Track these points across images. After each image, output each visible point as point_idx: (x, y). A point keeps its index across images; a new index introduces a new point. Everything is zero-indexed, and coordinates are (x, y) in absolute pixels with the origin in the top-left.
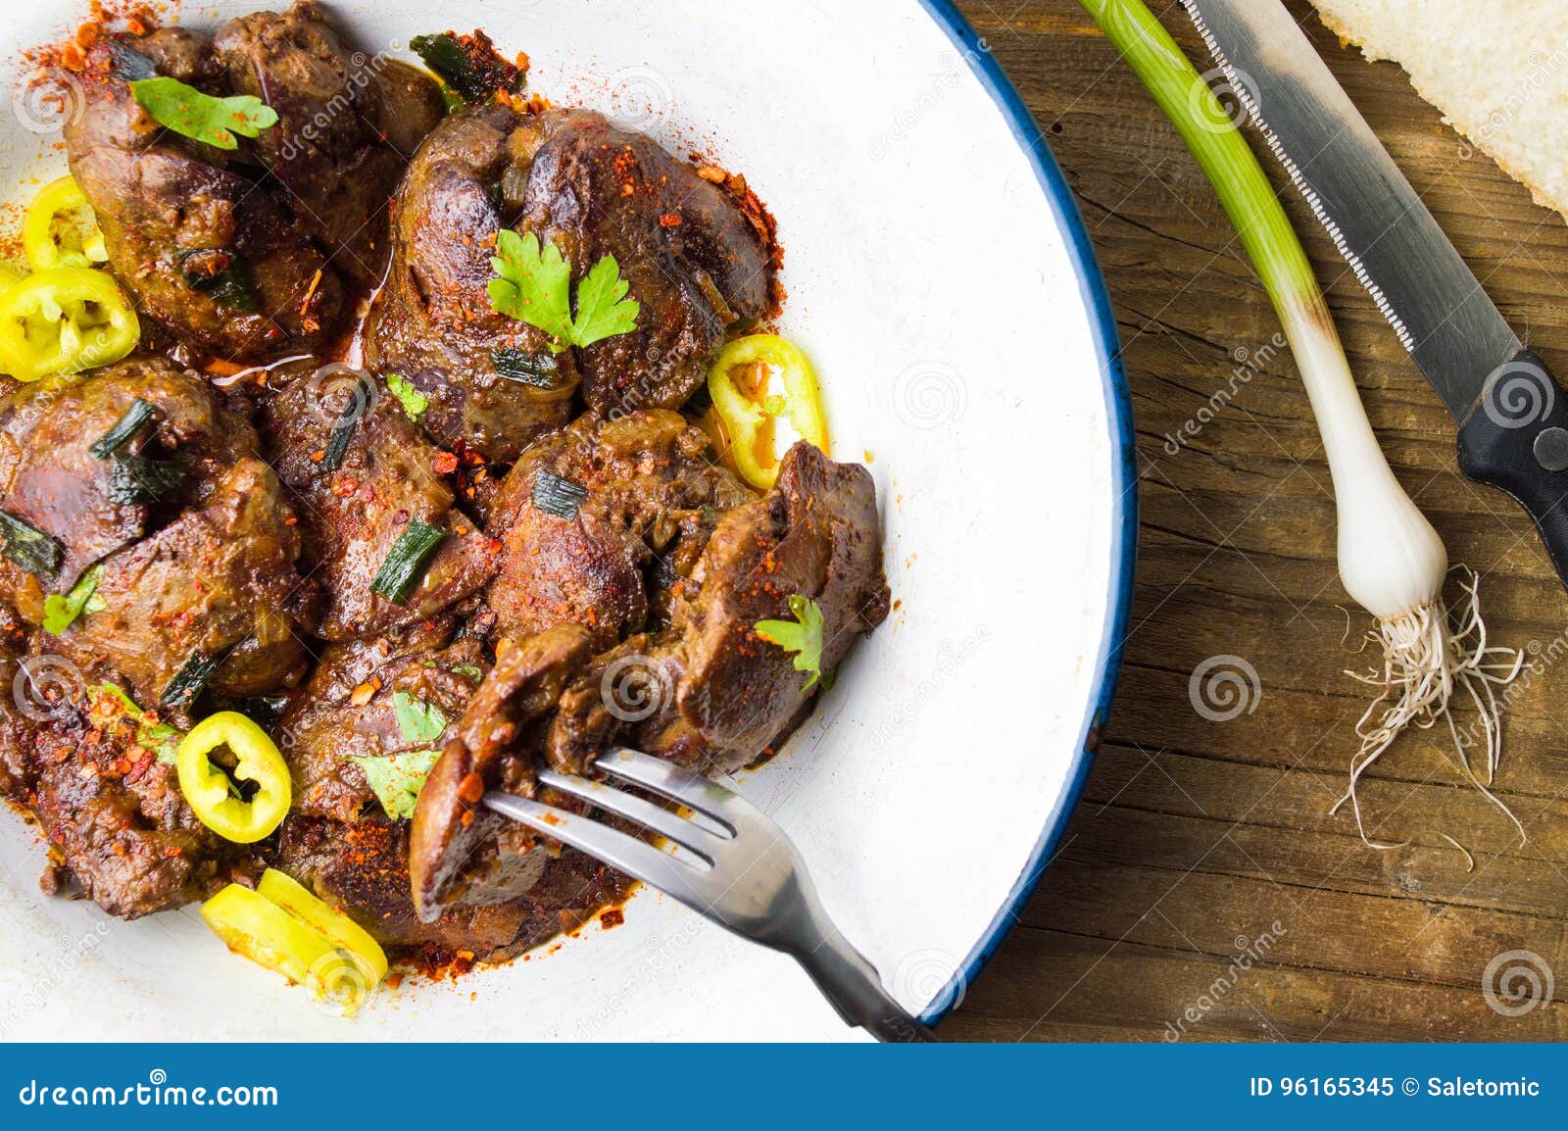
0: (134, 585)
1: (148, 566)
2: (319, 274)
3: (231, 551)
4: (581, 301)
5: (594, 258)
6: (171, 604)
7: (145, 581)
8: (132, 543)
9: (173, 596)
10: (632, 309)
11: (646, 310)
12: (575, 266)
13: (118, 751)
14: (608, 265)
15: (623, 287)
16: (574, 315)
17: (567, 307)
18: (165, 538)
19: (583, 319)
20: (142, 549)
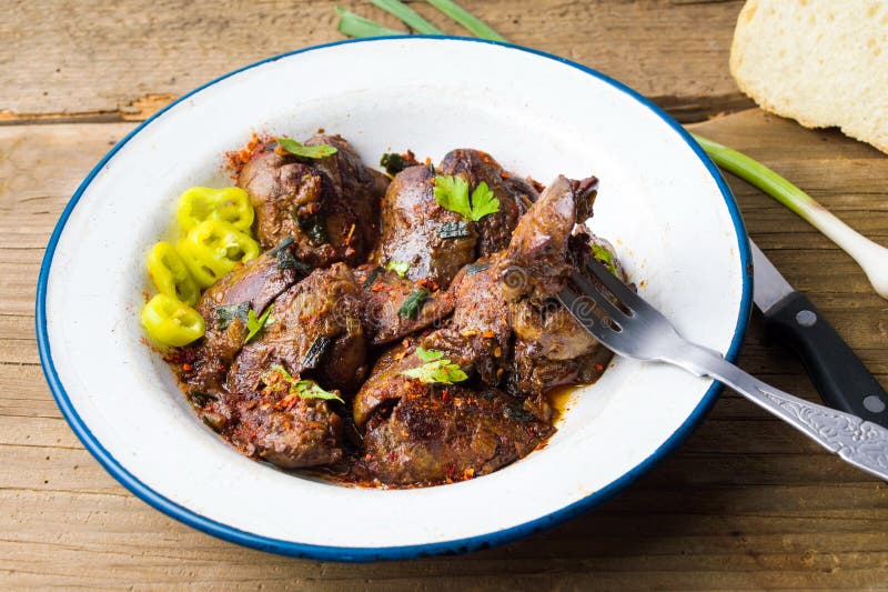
0: (290, 305)
1: (296, 296)
2: (354, 226)
3: (335, 285)
4: (473, 202)
5: (478, 183)
6: (307, 312)
7: (295, 304)
8: (289, 286)
9: (308, 309)
10: (496, 202)
11: (503, 204)
12: (470, 186)
13: (280, 398)
14: (483, 186)
15: (491, 194)
16: (472, 207)
17: (468, 203)
18: (304, 283)
19: (476, 210)
20: (294, 289)
